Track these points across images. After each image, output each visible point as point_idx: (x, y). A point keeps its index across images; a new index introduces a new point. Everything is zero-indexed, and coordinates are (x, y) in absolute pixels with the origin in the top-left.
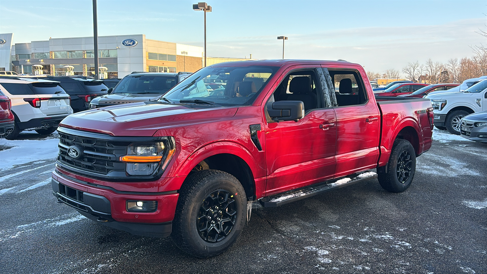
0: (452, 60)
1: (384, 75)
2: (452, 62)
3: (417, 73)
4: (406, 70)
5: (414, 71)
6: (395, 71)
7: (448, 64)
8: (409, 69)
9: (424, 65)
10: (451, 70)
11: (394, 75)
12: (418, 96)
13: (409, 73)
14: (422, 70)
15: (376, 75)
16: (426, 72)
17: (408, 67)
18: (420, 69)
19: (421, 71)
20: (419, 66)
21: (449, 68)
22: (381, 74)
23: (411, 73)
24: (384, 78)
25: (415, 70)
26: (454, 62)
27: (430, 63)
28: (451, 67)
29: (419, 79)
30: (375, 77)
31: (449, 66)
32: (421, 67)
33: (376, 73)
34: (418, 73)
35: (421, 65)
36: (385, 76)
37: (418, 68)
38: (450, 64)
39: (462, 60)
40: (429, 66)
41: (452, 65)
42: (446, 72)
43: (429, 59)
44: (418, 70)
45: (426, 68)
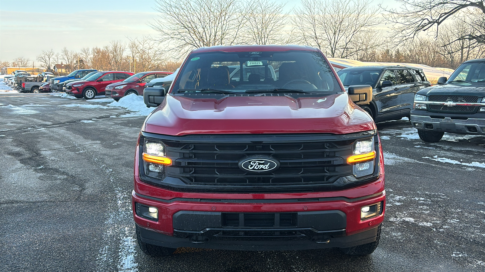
0: (84, 49)
1: (13, 63)
2: (85, 51)
3: (52, 62)
4: (41, 59)
5: (49, 59)
6: (24, 60)
7: (81, 52)
8: (44, 58)
9: (59, 53)
10: (85, 59)
11: (25, 63)
12: (133, 83)
13: (45, 62)
14: (57, 58)
15: (4, 63)
16: (62, 60)
17: (43, 56)
18: (56, 58)
19: (57, 60)
20: (55, 55)
21: (83, 56)
22: (11, 62)
23: (46, 61)
24: (14, 67)
25: (51, 59)
26: (87, 51)
27: (66, 52)
28: (84, 56)
29: (54, 68)
30: (3, 65)
31: (82, 55)
32: (57, 56)
33: (4, 61)
34: (54, 61)
35: (56, 54)
36: (14, 65)
37: (54, 56)
38: (83, 53)
39: (93, 50)
40: (64, 54)
41: (85, 54)
42: (81, 61)
43: (64, 48)
44: (53, 58)
45: (62, 56)
